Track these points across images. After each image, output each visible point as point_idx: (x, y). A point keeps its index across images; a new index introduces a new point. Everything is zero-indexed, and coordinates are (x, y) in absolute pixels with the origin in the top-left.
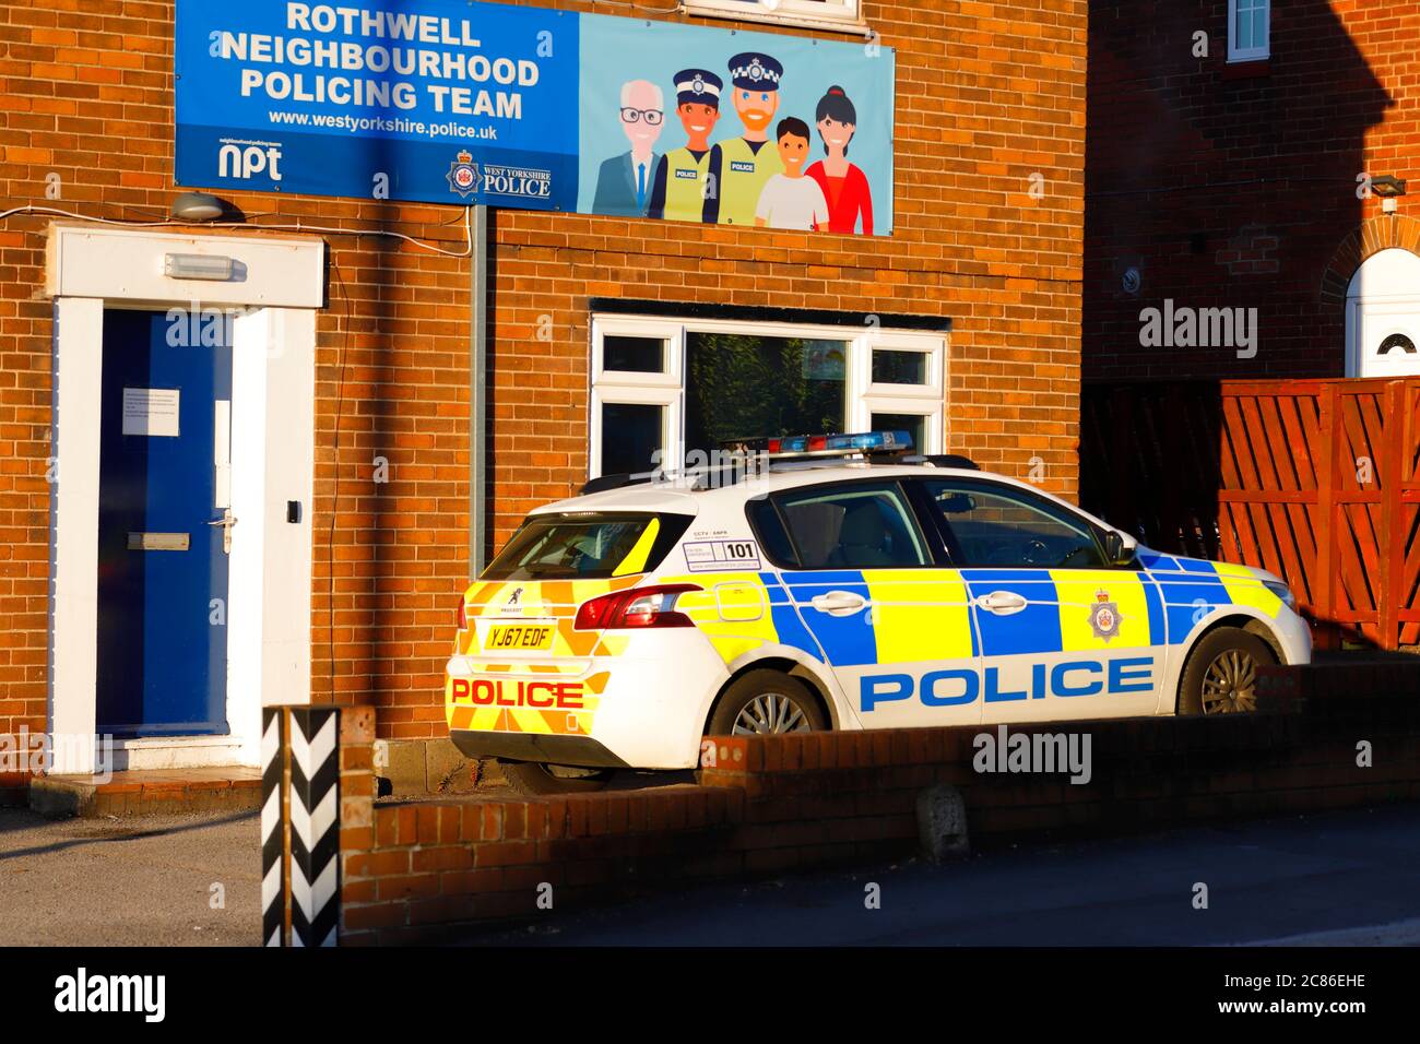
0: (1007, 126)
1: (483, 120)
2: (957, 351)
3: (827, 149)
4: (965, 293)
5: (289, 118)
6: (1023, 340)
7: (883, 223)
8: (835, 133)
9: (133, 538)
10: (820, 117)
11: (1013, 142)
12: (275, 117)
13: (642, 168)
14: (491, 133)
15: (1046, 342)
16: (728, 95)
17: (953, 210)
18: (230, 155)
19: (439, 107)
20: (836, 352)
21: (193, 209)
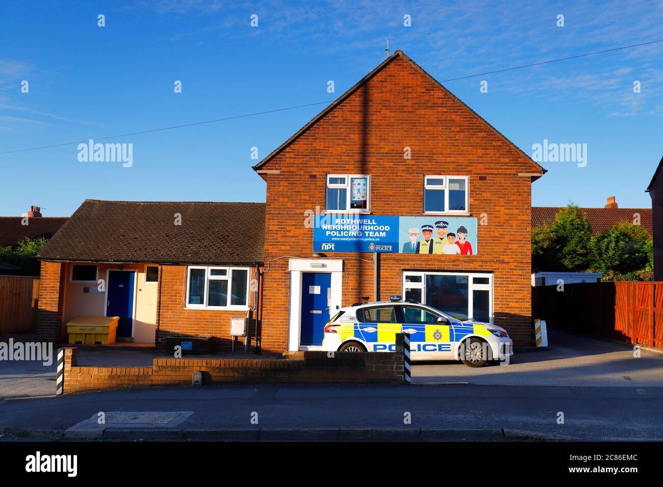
0: (509, 232)
1: (377, 237)
2: (495, 278)
3: (460, 239)
4: (497, 265)
5: (336, 239)
6: (514, 275)
7: (475, 252)
8: (462, 235)
9: (311, 311)
10: (458, 233)
11: (510, 235)
12: (333, 239)
13: (414, 244)
14: (378, 239)
15: (521, 275)
16: (435, 230)
17: (494, 249)
18: (324, 246)
19: (367, 235)
20: (467, 278)
21: (314, 255)
